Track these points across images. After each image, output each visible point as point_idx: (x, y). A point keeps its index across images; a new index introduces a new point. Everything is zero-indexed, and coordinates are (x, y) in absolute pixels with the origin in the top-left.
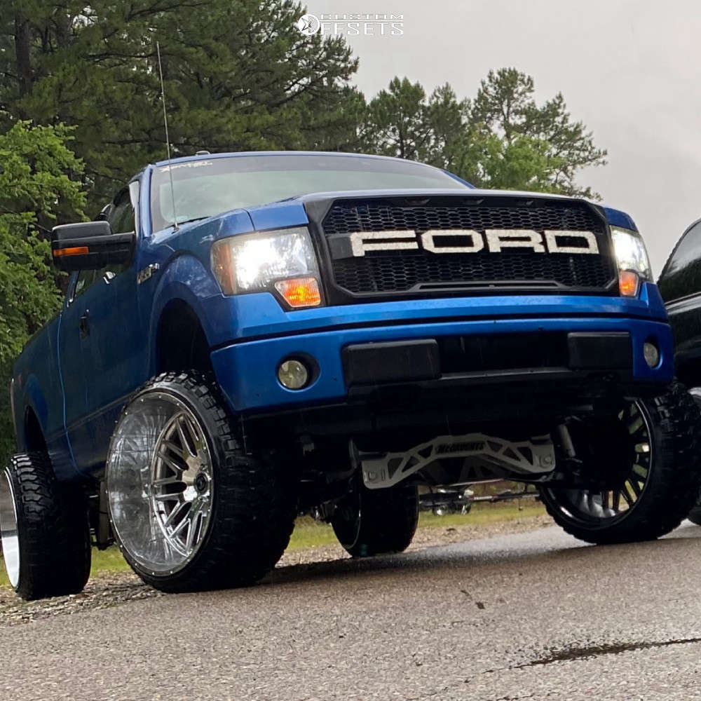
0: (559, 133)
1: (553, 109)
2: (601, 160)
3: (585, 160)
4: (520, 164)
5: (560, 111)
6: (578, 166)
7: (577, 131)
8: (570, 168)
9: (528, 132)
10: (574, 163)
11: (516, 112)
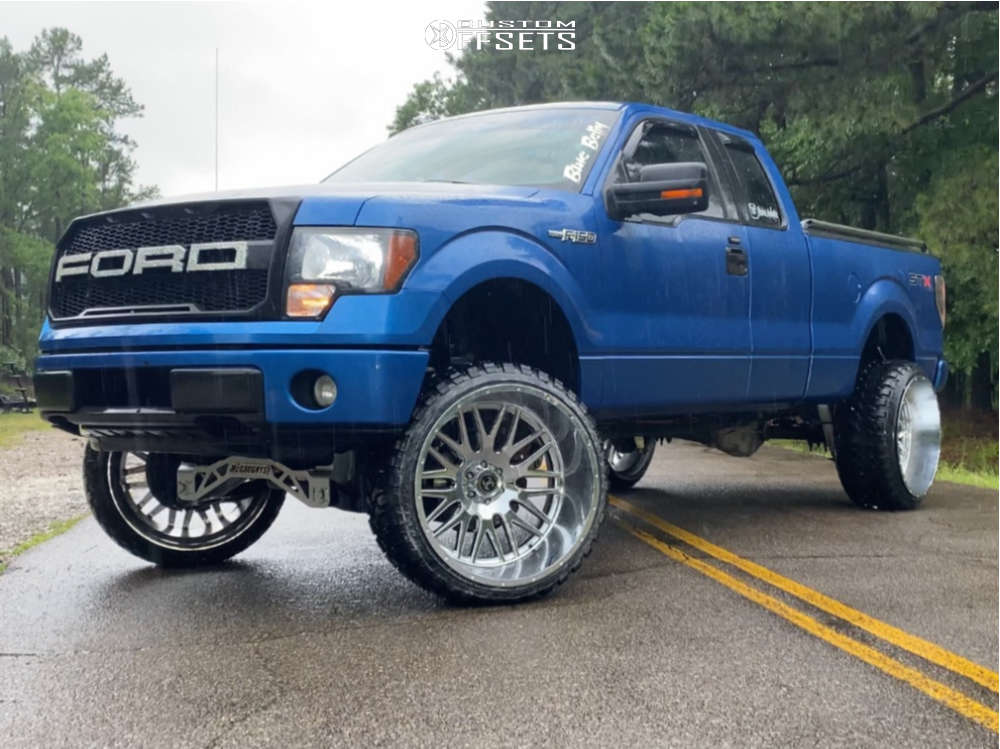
0: (102, 86)
1: (99, 66)
2: (138, 113)
3: (124, 111)
4: (71, 115)
5: (104, 68)
6: (118, 117)
7: (120, 87)
8: (110, 118)
9: (76, 84)
10: (115, 114)
11: (66, 66)
